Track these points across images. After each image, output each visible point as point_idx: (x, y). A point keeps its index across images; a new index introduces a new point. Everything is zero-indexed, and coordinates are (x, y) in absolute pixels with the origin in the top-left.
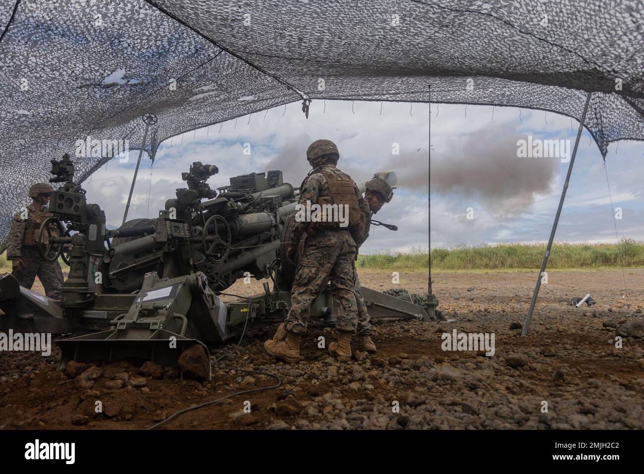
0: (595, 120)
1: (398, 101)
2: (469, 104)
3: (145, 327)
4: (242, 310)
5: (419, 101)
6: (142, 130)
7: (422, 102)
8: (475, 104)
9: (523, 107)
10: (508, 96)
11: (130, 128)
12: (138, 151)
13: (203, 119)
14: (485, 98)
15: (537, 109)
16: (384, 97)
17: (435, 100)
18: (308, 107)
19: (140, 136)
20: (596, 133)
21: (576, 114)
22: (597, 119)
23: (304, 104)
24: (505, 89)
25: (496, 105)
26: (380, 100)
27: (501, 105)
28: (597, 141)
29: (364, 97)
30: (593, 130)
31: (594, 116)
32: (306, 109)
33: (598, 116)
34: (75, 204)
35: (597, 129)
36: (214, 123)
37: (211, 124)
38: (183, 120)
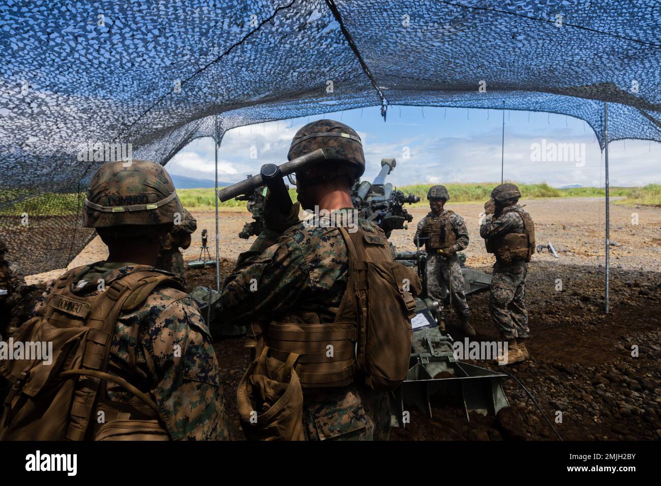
0: (600, 122)
1: (458, 107)
2: (511, 109)
5: (474, 107)
7: (477, 108)
8: (516, 110)
9: (551, 112)
10: (541, 103)
14: (523, 104)
15: (561, 113)
16: (447, 104)
17: (486, 106)
18: (385, 113)
20: (599, 132)
21: (587, 118)
22: (601, 121)
23: (382, 109)
24: (539, 97)
25: (531, 110)
26: (444, 106)
27: (535, 110)
28: (598, 138)
29: (432, 104)
30: (597, 130)
31: (599, 119)
32: (384, 114)
33: (603, 119)
35: (600, 130)
36: (286, 118)
37: (282, 119)
38: (252, 114)
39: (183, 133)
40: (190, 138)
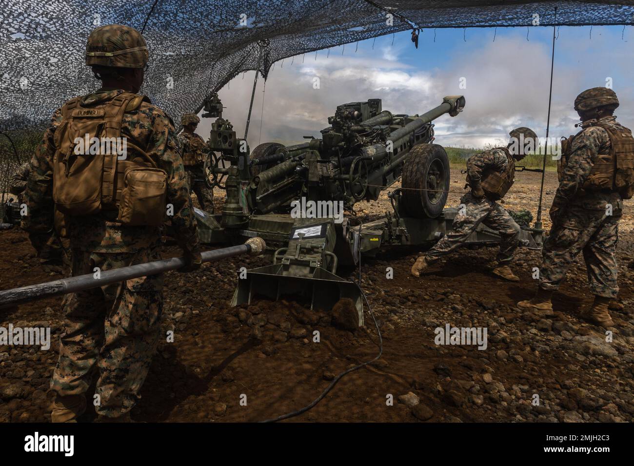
3: (306, 264)
4: (371, 240)
6: (256, 52)
11: (247, 51)
12: (254, 72)
13: (312, 45)
16: (499, 23)
19: (255, 58)
29: (478, 24)
34: (229, 140)
36: (322, 48)
37: (319, 49)
38: (294, 44)
39: (228, 66)
40: (236, 71)
